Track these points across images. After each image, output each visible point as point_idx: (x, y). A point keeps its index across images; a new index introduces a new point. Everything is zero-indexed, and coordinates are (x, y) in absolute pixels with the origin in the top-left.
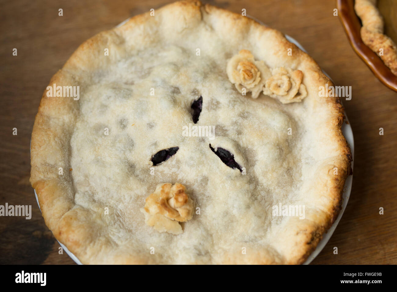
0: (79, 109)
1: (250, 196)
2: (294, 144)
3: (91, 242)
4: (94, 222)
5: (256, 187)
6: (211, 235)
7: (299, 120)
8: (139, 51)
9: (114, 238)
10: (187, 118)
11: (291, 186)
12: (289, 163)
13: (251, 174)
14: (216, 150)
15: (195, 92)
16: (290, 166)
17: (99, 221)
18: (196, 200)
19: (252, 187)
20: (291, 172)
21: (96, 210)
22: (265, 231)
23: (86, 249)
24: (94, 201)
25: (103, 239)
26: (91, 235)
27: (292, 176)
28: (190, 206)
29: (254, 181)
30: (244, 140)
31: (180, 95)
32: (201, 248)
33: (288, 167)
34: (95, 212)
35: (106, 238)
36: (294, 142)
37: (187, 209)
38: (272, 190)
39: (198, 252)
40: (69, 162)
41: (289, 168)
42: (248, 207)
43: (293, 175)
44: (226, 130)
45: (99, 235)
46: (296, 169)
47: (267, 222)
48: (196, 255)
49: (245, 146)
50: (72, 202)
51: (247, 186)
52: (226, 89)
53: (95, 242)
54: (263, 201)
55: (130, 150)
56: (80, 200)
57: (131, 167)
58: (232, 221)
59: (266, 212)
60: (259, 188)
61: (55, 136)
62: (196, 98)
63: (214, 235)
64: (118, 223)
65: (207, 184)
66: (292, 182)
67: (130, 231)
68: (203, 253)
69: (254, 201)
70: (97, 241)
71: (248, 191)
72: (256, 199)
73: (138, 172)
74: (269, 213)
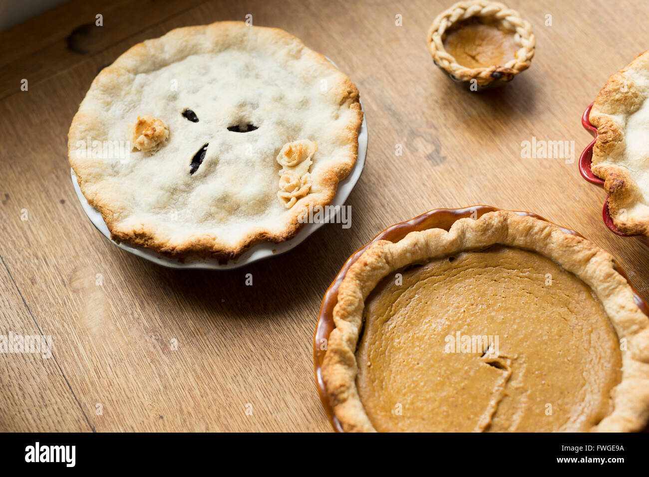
0: (220, 51)
1: (172, 187)
2: (240, 215)
3: (103, 91)
4: (121, 90)
5: (184, 191)
6: (132, 171)
7: (268, 214)
8: (292, 73)
9: (113, 108)
10: (230, 121)
11: (197, 222)
12: (217, 213)
13: (194, 184)
14: (205, 149)
15: (261, 120)
16: (216, 216)
17: (123, 93)
18: (158, 150)
19: (183, 187)
20: (210, 218)
21: (134, 88)
22: (149, 211)
23: (96, 89)
24: (142, 87)
25: (109, 99)
26: (108, 88)
27: (206, 220)
28: (148, 144)
29: (190, 189)
30: (223, 168)
31: (251, 109)
32: (119, 166)
33: (213, 213)
34: (131, 89)
35: (111, 102)
36: (242, 215)
37: (144, 142)
38: (187, 207)
39: (114, 164)
40: (173, 62)
41: (213, 215)
42: (162, 188)
43: (208, 221)
44: (228, 152)
45: (111, 95)
46: (216, 223)
47: (157, 210)
48: (111, 164)
49: (218, 171)
50: (136, 72)
51: (181, 182)
52: (273, 144)
53: (104, 94)
54: (174, 202)
55: (188, 92)
56: (140, 78)
57: (174, 97)
58: (147, 182)
59: (165, 207)
60: (185, 194)
61: (187, 41)
62: (255, 125)
63: (133, 173)
64: (128, 108)
65: (174, 152)
66: (201, 222)
67: (123, 118)
68: (115, 169)
69: (170, 192)
70: (106, 96)
71: (177, 184)
72: (172, 194)
73: (171, 104)
74: (166, 210)
